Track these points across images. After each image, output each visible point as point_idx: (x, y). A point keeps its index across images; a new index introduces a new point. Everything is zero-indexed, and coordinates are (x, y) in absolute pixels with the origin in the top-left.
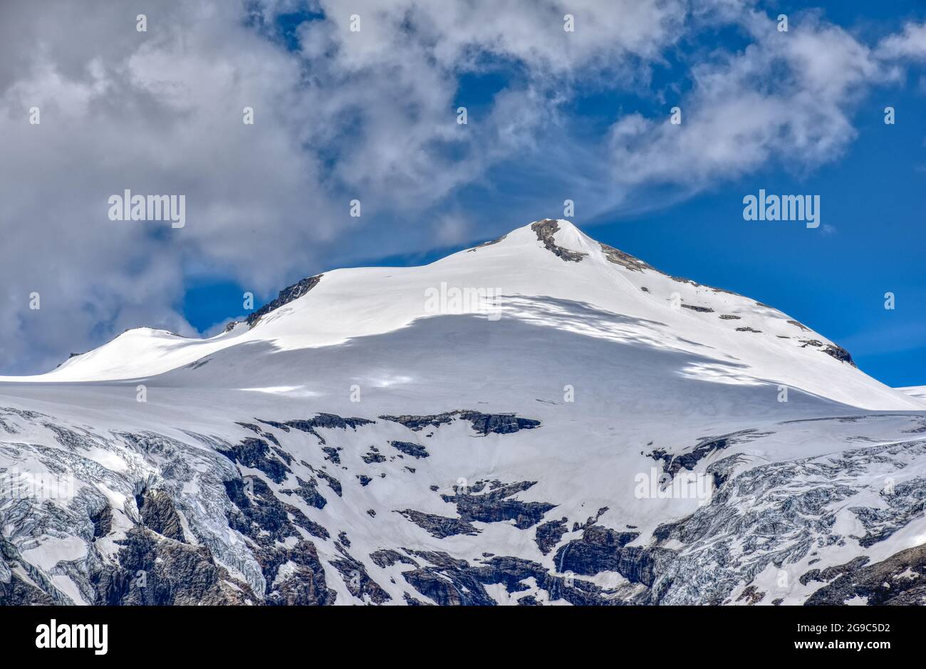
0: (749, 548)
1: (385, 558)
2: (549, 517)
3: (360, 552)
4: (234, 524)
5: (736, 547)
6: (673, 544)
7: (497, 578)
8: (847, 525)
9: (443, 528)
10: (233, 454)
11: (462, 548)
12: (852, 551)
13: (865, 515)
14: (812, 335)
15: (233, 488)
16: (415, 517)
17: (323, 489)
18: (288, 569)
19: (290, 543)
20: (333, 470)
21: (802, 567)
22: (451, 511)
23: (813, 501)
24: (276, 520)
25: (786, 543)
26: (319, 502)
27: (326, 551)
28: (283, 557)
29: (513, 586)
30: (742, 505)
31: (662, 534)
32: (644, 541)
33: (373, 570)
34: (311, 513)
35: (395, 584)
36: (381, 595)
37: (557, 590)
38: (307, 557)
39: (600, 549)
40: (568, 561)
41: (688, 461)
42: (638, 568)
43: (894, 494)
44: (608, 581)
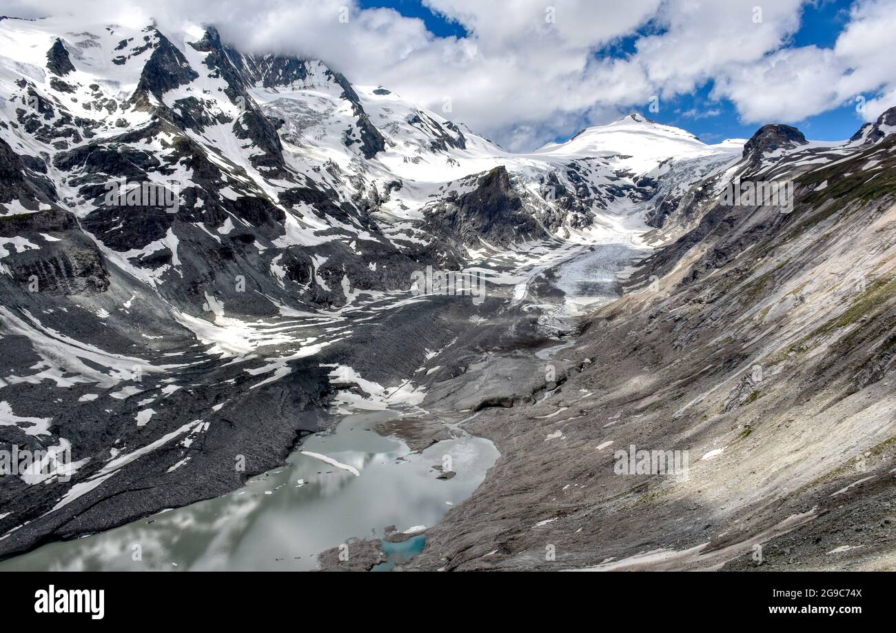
0: (678, 179)
1: (601, 186)
2: (635, 176)
3: (596, 185)
4: (569, 180)
5: (675, 179)
6: (662, 180)
7: (625, 189)
8: (698, 173)
9: (613, 179)
10: (569, 166)
11: (616, 183)
12: (699, 178)
13: (702, 171)
14: (691, 135)
15: (569, 173)
16: (607, 177)
17: (588, 172)
18: (581, 189)
19: (581, 183)
20: (589, 168)
21: (689, 182)
22: (615, 176)
23: (691, 169)
24: (578, 179)
25: (685, 177)
26: (587, 175)
27: (589, 185)
28: (580, 186)
29: (628, 190)
30: (676, 171)
31: (659, 178)
32: (656, 179)
33: (599, 189)
34: (585, 177)
35: (603, 191)
36: (600, 193)
37: (638, 191)
38: (585, 186)
39: (646, 181)
40: (640, 184)
41: (665, 162)
42: (655, 185)
43: (708, 166)
44: (648, 188)
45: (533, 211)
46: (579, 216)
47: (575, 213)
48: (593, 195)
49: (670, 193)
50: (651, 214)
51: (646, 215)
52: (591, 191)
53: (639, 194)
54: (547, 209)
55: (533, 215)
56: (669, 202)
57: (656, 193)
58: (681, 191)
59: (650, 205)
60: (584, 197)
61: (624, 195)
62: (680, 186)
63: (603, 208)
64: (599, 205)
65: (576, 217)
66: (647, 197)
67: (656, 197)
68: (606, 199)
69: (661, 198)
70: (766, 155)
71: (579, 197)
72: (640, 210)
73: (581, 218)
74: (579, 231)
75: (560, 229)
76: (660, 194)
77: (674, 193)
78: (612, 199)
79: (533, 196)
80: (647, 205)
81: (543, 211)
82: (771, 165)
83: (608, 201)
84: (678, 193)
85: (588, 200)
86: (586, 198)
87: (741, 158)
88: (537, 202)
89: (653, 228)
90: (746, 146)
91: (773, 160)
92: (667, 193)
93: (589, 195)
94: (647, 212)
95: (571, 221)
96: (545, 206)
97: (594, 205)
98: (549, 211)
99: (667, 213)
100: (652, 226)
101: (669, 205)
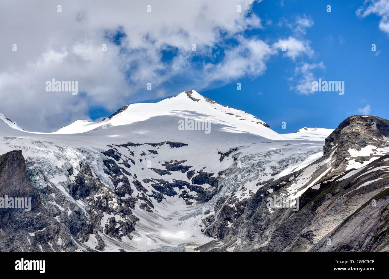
0: (243, 177)
1: (146, 181)
2: (190, 169)
3: (140, 179)
4: (106, 172)
5: (240, 177)
6: (223, 176)
7: (176, 186)
8: (269, 170)
9: (162, 173)
10: (105, 153)
12: (269, 177)
13: (273, 168)
14: (260, 121)
15: (106, 163)
16: (155, 170)
17: (130, 162)
18: (121, 184)
19: (121, 177)
20: (132, 157)
21: (257, 182)
22: (164, 168)
23: (260, 164)
24: (117, 171)
25: (253, 175)
26: (129, 166)
27: (131, 179)
28: (119, 181)
29: (181, 188)
30: (241, 166)
31: (220, 174)
32: (216, 175)
33: (143, 184)
34: (126, 169)
35: (149, 188)
36: (145, 191)
37: (192, 189)
38: (125, 181)
39: (204, 178)
40: (195, 181)
41: (227, 154)
42: (214, 183)
43: (280, 162)
44: (206, 186)
45: (56, 211)
46: (117, 220)
47: (112, 215)
48: (136, 193)
49: (233, 194)
50: (209, 220)
51: (203, 221)
52: (133, 187)
53: (194, 194)
54: (76, 209)
55: (57, 218)
56: (232, 206)
57: (216, 193)
58: (247, 192)
59: (208, 207)
60: (123, 194)
61: (175, 194)
62: (246, 186)
63: (149, 210)
64: (143, 206)
65: (113, 221)
66: (204, 197)
67: (216, 198)
68: (152, 199)
69: (222, 200)
70: (353, 152)
71: (118, 194)
72: (195, 214)
73: (120, 222)
74: (117, 240)
75: (92, 236)
76: (221, 194)
77: (238, 195)
78: (159, 199)
79: (58, 192)
80: (205, 207)
81: (70, 213)
82: (359, 166)
83: (154, 201)
84: (243, 195)
85: (130, 199)
86: (127, 196)
87: (321, 154)
88: (61, 200)
89: (211, 239)
90: (329, 140)
91: (362, 159)
92: (229, 194)
93: (130, 192)
94: (204, 217)
95: (107, 226)
96: (72, 206)
97: (137, 206)
98: (78, 213)
99: (229, 219)
100: (210, 236)
101: (232, 209)
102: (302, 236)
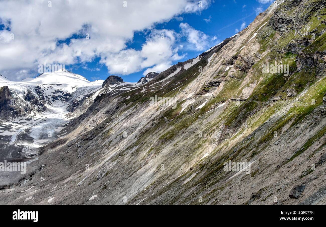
0: (79, 94)
1: (49, 96)
2: (63, 92)
3: (47, 95)
4: (36, 93)
5: (78, 94)
6: (73, 94)
7: (59, 97)
8: (86, 92)
9: (54, 93)
10: (36, 87)
11: (55, 95)
12: (87, 94)
13: (88, 91)
14: (84, 78)
15: (36, 90)
16: (52, 92)
17: (44, 90)
18: (41, 96)
19: (41, 94)
20: (45, 89)
21: (83, 95)
22: (55, 92)
23: (84, 90)
24: (40, 92)
25: (82, 93)
26: (43, 91)
27: (44, 95)
28: (40, 95)
29: (60, 97)
30: (78, 91)
31: (72, 93)
32: (71, 94)
33: (48, 97)
34: (43, 92)
35: (50, 97)
36: (49, 98)
37: (64, 98)
38: (42, 96)
39: (67, 94)
40: (65, 95)
41: (74, 87)
42: (70, 96)
43: (90, 89)
44: (68, 97)
45: (20, 105)
46: (40, 107)
47: (38, 106)
48: (46, 99)
49: (76, 99)
50: (69, 107)
51: (67, 107)
52: (45, 97)
53: (64, 99)
54: (26, 104)
55: (20, 107)
56: (76, 102)
57: (71, 99)
58: (80, 98)
59: (69, 103)
60: (42, 100)
61: (58, 99)
62: (80, 96)
63: (50, 104)
64: (48, 103)
65: (39, 108)
66: (67, 100)
67: (71, 100)
68: (51, 101)
69: (73, 101)
70: (110, 86)
71: (40, 100)
72: (64, 105)
73: (41, 108)
74: (40, 113)
75: (32, 112)
76: (72, 99)
77: (77, 99)
78: (53, 101)
79: (20, 99)
80: (67, 103)
81: (24, 105)
82: (112, 89)
83: (52, 102)
84: (79, 99)
85: (44, 101)
86: (43, 100)
87: (102, 87)
88: (22, 101)
89: (70, 112)
90: (104, 83)
91: (113, 88)
92: (75, 99)
93: (44, 99)
94: (67, 106)
95: (37, 109)
96: (25, 103)
97: (46, 103)
98: (27, 105)
99: (75, 106)
100: (69, 111)
101: (76, 103)
102: (96, 109)
